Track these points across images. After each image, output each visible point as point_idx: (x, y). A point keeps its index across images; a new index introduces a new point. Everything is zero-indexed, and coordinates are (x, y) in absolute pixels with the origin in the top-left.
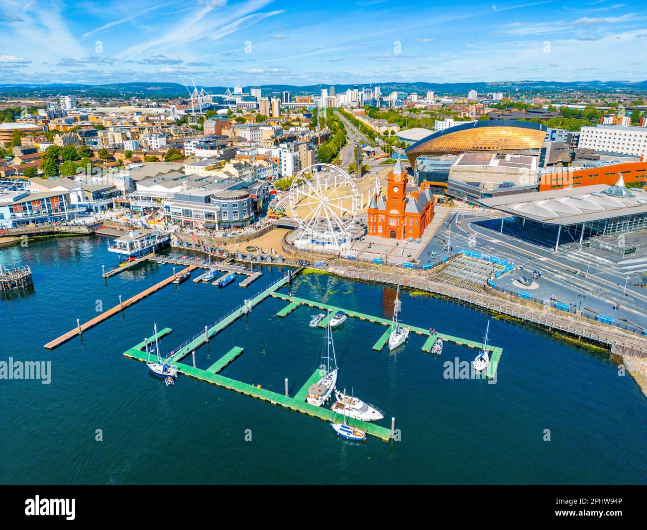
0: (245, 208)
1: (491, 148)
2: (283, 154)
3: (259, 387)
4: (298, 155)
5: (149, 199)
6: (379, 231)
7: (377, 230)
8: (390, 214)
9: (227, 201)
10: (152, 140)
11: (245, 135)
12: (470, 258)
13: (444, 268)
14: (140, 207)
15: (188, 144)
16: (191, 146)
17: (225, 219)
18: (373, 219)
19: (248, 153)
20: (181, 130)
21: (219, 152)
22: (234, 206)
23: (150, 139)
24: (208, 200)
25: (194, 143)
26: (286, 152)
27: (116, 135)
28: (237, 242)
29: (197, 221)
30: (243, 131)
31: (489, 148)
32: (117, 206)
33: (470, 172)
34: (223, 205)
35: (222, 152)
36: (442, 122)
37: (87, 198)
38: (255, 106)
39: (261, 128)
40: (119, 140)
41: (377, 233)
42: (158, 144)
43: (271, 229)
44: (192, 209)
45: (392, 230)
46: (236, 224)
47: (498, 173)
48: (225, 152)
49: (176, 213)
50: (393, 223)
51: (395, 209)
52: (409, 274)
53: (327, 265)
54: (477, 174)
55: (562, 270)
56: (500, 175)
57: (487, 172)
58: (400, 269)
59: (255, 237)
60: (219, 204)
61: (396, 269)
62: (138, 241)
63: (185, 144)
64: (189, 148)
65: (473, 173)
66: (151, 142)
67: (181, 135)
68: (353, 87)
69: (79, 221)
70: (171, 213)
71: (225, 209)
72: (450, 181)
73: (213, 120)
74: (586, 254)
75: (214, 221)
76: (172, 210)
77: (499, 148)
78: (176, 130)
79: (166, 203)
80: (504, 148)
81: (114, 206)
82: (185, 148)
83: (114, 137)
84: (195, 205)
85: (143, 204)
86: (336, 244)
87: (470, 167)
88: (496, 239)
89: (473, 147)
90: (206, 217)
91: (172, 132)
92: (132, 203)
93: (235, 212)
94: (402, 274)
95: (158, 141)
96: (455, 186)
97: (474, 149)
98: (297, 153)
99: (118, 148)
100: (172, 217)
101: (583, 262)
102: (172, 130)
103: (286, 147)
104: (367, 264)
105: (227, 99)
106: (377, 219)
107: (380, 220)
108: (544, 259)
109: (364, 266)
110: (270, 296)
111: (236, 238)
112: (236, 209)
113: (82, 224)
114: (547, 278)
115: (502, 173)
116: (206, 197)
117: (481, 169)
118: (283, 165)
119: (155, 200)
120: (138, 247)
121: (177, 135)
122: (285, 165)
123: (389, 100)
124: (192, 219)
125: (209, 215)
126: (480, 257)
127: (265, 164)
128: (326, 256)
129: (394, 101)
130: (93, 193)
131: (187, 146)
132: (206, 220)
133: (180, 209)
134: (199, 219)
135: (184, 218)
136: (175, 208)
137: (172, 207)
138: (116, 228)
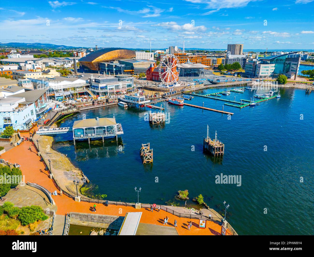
14: (62, 96)
33: (139, 64)
44: (121, 84)
49: (111, 89)
56: (147, 65)
72: (136, 68)
75: (131, 88)
76: (108, 88)
77: (125, 58)
79: (100, 86)
85: (64, 93)
92: (57, 95)
96: (138, 70)
97: (118, 59)
115: (147, 64)
124: (120, 90)
125: (129, 86)
132: (127, 88)
133: (114, 86)
134: (124, 89)
135: (116, 90)
136: (110, 86)
137: (109, 86)
138: (82, 106)
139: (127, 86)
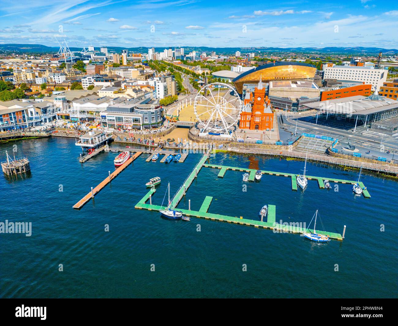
0: (159, 115)
1: (286, 78)
2: (157, 84)
3: (241, 218)
4: (166, 85)
5: (84, 112)
6: (247, 126)
7: (245, 125)
8: (255, 114)
9: (148, 110)
10: (55, 77)
11: (120, 74)
12: (308, 138)
13: (298, 144)
14: (78, 118)
15: (84, 80)
16: (87, 81)
17: (146, 122)
18: (244, 118)
19: (132, 84)
20: (72, 71)
21: (111, 84)
22: (152, 114)
23: (54, 77)
24: (132, 110)
25: (88, 79)
26: (159, 82)
27: (28, 74)
28: (158, 137)
29: (127, 125)
30: (118, 72)
31: (285, 78)
32: (59, 118)
33: (281, 91)
34: (145, 113)
35: (113, 83)
36: (235, 68)
37: (37, 113)
38: (105, 59)
39: (129, 69)
40: (30, 77)
41: (246, 127)
42: (60, 80)
43: (174, 128)
44: (123, 117)
45: (256, 124)
46: (153, 125)
47: (298, 91)
48: (115, 83)
49: (110, 120)
50: (257, 120)
51: (259, 111)
52: (280, 149)
53: (225, 147)
54: (285, 92)
55: (365, 141)
57: (291, 91)
58: (274, 146)
59: (167, 134)
60: (141, 113)
61: (272, 146)
62: (97, 138)
63: (82, 80)
64: (85, 82)
65: (283, 92)
66: (54, 79)
67: (73, 74)
68: (168, 49)
69: (38, 128)
70: (107, 120)
71: (146, 116)
73: (93, 64)
74: (372, 132)
75: (139, 124)
76: (107, 118)
77: (291, 78)
78: (69, 71)
79: (101, 114)
80: (293, 78)
81: (57, 118)
82: (82, 82)
83: (26, 76)
84: (123, 114)
85: (79, 116)
86: (227, 134)
87: (281, 88)
88: (316, 127)
89: (275, 78)
90: (133, 121)
91: (66, 73)
92: (71, 116)
93: (153, 118)
94: (276, 149)
95: (60, 78)
96: (273, 100)
97: (275, 79)
98: (165, 83)
99: (32, 83)
100: (107, 123)
101: (372, 136)
102: (66, 71)
103: (159, 79)
104: (252, 144)
105: (84, 55)
106: (246, 118)
107: (247, 119)
108: (350, 136)
109: (250, 146)
110: (203, 166)
111: (157, 134)
112: (153, 116)
113: (40, 130)
114: (360, 146)
115: (300, 91)
116: (131, 109)
117: (288, 89)
118: (157, 91)
119: (88, 112)
120: (97, 142)
121: (70, 74)
122: (159, 91)
123: (191, 56)
124: (123, 124)
125: (136, 120)
126: (315, 137)
127: (148, 90)
128: (223, 141)
129: (194, 57)
130: (42, 109)
131: (83, 81)
132: (134, 123)
133: (114, 117)
134: (128, 123)
135: (117, 123)
136: (109, 116)
137: (107, 116)
138: (66, 132)
139: (133, 120)
